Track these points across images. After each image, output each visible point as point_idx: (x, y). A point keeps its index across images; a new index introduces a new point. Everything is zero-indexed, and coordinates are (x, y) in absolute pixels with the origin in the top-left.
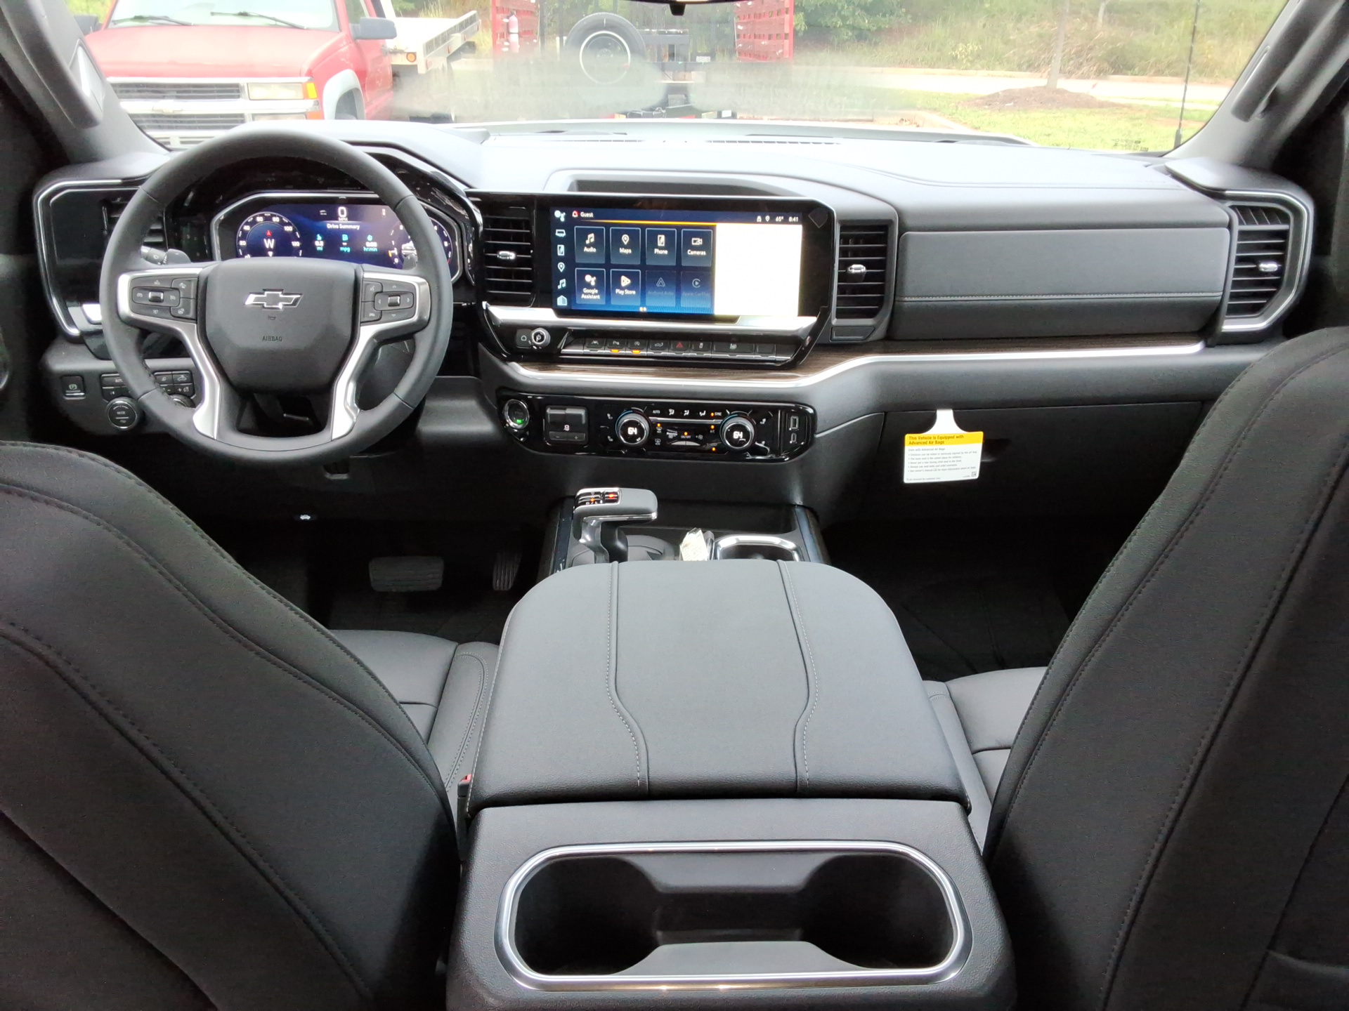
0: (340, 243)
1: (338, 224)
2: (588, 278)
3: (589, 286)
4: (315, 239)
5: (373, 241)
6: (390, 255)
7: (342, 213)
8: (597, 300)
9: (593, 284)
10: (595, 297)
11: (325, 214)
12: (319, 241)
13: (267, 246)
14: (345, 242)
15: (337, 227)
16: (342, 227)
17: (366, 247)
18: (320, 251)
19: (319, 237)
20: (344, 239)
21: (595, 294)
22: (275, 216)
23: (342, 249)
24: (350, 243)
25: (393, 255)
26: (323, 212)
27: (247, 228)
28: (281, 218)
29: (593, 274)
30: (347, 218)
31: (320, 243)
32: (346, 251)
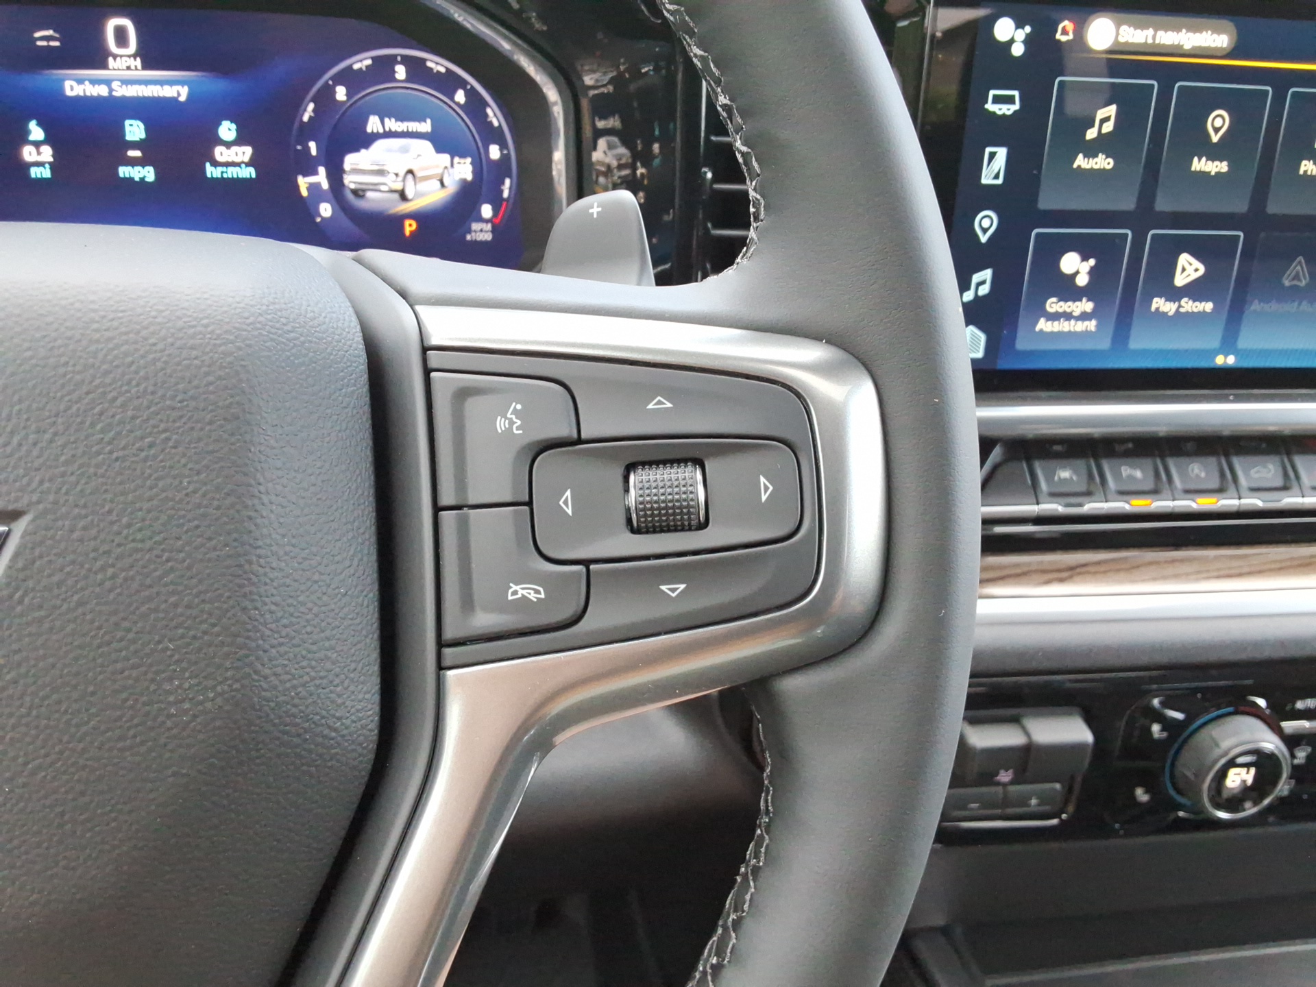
0: (118, 148)
1: (108, 82)
2: (1071, 263)
3: (1067, 289)
4: (22, 137)
5: (239, 141)
6: (304, 193)
7: (121, 39)
8: (1086, 334)
9: (1082, 280)
10: (1080, 326)
11: (57, 44)
12: (37, 144)
14: (135, 145)
15: (103, 91)
16: (121, 91)
17: (215, 164)
18: (41, 181)
19: (36, 132)
20: (129, 137)
21: (1084, 316)
23: (124, 171)
24: (151, 151)
25: (314, 188)
26: (45, 37)
29: (1085, 248)
30: (138, 59)
31: (39, 153)
32: (142, 179)
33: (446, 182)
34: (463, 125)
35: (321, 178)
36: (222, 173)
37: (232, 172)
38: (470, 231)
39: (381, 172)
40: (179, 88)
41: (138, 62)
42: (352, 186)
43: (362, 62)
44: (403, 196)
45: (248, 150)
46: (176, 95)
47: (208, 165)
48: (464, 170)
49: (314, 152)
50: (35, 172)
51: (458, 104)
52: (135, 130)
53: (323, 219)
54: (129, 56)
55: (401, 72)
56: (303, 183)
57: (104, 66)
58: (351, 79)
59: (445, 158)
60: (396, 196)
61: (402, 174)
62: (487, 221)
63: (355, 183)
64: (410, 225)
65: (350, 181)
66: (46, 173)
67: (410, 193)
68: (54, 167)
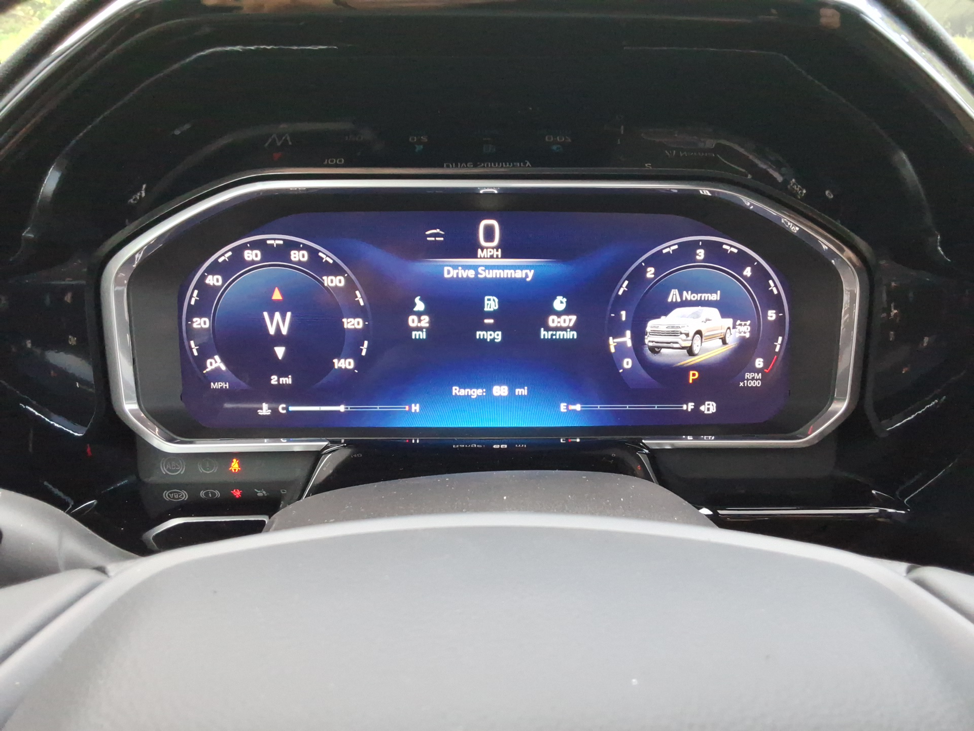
0: (477, 316)
4: (409, 309)
5: (567, 312)
6: (613, 350)
7: (489, 236)
11: (441, 239)
12: (419, 314)
13: (272, 331)
14: (490, 315)
15: (471, 274)
16: (484, 274)
17: (548, 329)
18: (418, 342)
19: (420, 306)
20: (486, 309)
22: (297, 246)
23: (480, 334)
24: (501, 319)
25: (620, 346)
26: (434, 234)
27: (213, 280)
28: (313, 253)
30: (500, 250)
31: (420, 321)
32: (493, 340)
33: (728, 340)
34: (746, 296)
35: (627, 339)
36: (552, 335)
37: (560, 335)
38: (743, 379)
39: (674, 334)
40: (528, 271)
41: (499, 252)
42: (651, 344)
43: (669, 247)
44: (690, 352)
45: (574, 318)
46: (524, 276)
47: (542, 329)
48: (744, 330)
49: (624, 318)
50: (415, 335)
51: (745, 278)
52: (491, 304)
53: (625, 370)
54: (493, 248)
55: (701, 254)
56: (612, 342)
57: (475, 256)
58: (659, 261)
59: (729, 322)
60: (685, 351)
61: (691, 335)
62: (758, 371)
63: (653, 342)
64: (694, 375)
65: (649, 340)
66: (423, 335)
67: (696, 350)
68: (429, 331)
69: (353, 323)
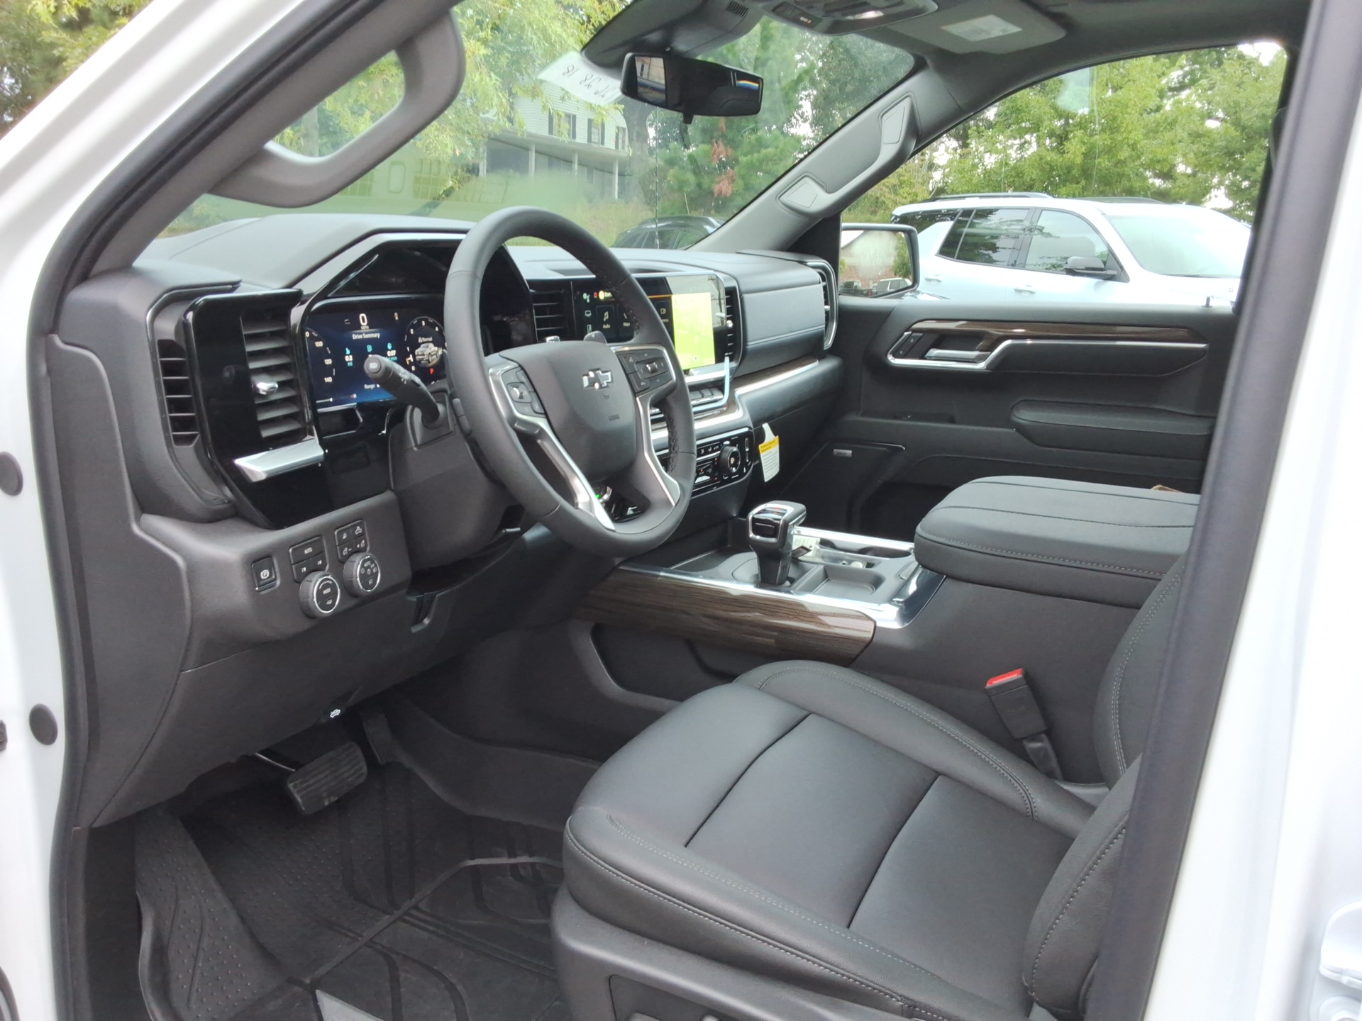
33: (437, 356)
35: (412, 358)
36: (390, 359)
39: (423, 355)
40: (378, 334)
41: (368, 327)
43: (414, 321)
45: (395, 352)
46: (377, 336)
47: (387, 357)
49: (408, 350)
51: (436, 331)
54: (366, 325)
55: (424, 323)
56: (408, 360)
57: (360, 329)
58: (413, 327)
60: (427, 362)
61: (428, 354)
64: (432, 370)
65: (418, 358)
66: (351, 364)
67: (430, 360)
68: (353, 361)
69: (328, 362)
